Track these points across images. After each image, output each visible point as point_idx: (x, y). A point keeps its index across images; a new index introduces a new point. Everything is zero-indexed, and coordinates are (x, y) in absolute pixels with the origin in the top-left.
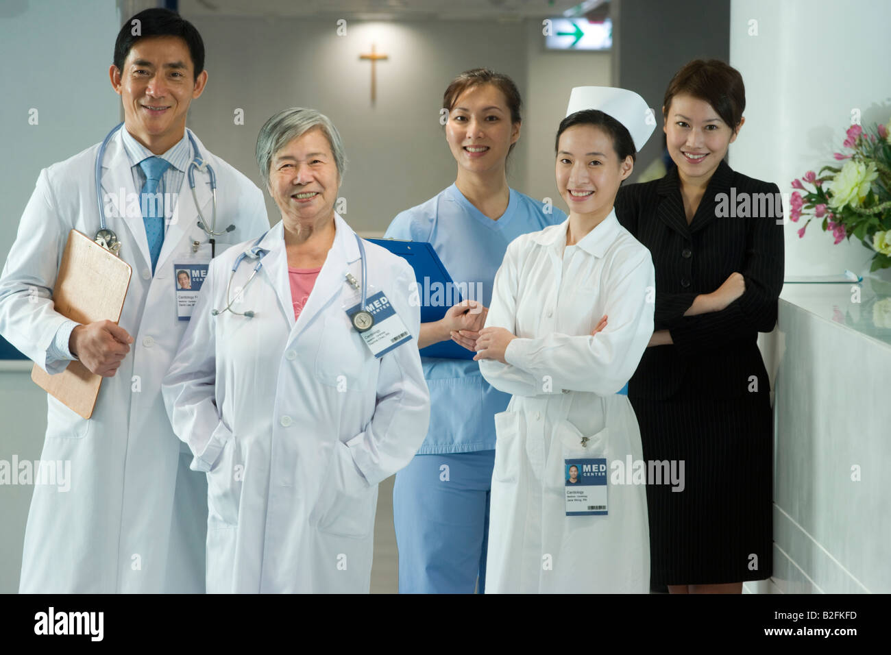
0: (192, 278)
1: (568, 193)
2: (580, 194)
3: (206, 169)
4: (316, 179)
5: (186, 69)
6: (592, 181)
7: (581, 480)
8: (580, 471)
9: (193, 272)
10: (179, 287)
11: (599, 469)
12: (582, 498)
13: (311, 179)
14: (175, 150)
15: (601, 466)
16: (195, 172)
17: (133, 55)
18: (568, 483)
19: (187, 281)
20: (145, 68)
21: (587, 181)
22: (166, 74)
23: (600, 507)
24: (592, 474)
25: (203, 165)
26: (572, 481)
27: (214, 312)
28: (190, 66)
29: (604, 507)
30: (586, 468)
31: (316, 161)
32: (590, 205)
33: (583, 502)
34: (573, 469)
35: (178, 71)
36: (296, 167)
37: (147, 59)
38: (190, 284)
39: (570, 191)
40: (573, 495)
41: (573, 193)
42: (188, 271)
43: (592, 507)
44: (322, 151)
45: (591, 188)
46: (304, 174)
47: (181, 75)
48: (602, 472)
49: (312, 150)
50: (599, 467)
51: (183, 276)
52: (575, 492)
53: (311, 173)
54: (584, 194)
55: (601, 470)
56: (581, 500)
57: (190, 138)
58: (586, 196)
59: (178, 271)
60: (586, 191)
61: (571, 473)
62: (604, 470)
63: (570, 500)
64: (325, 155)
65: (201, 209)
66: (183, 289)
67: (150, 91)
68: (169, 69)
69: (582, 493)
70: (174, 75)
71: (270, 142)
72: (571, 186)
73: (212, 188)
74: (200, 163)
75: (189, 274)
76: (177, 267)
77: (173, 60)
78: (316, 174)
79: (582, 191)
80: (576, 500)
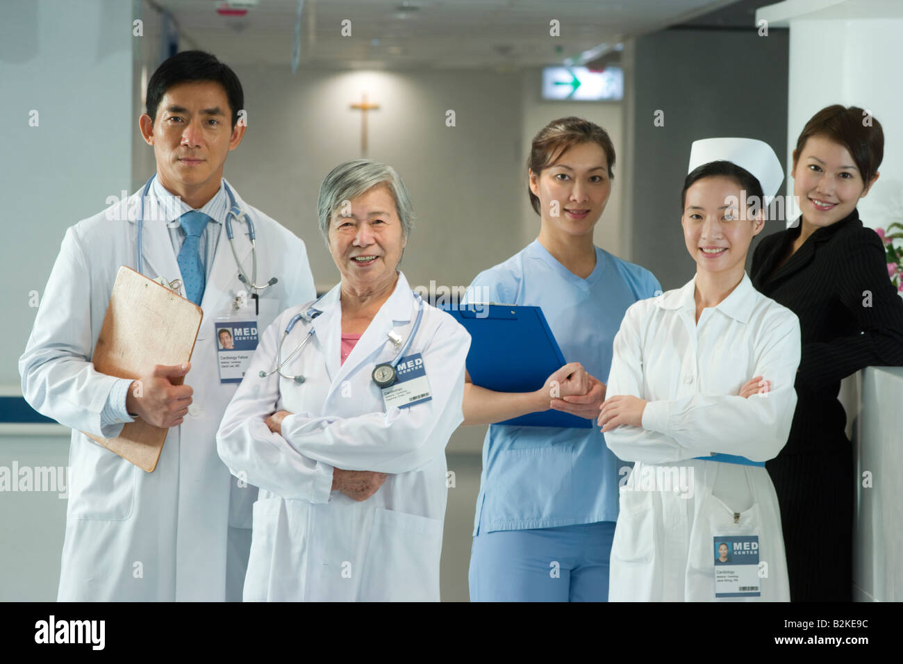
0: (234, 337)
1: (700, 251)
2: (714, 251)
3: (244, 219)
4: (377, 241)
5: (224, 116)
6: (725, 236)
7: (732, 559)
8: (730, 549)
9: (236, 330)
10: (221, 347)
11: (750, 547)
12: (732, 579)
13: (372, 241)
14: (214, 202)
15: (753, 544)
16: (233, 222)
17: (167, 101)
18: (717, 562)
19: (229, 340)
20: (179, 115)
21: (720, 236)
22: (202, 121)
23: (752, 588)
24: (744, 553)
25: (241, 214)
26: (722, 560)
27: (261, 374)
28: (228, 112)
29: (757, 588)
30: (737, 546)
31: (379, 222)
32: (723, 261)
33: (734, 582)
34: (723, 547)
35: (215, 117)
36: (357, 226)
37: (182, 105)
38: (233, 344)
39: (701, 249)
40: (722, 575)
41: (705, 250)
42: (230, 329)
43: (744, 588)
44: (386, 210)
45: (724, 244)
46: (365, 234)
47: (218, 123)
48: (754, 550)
49: (376, 208)
50: (750, 545)
51: (225, 335)
52: (725, 572)
53: (372, 234)
54: (718, 251)
55: (753, 548)
56: (731, 581)
57: (227, 188)
58: (720, 252)
59: (219, 329)
60: (719, 248)
61: (721, 552)
62: (756, 548)
63: (719, 581)
64: (388, 215)
65: (241, 262)
66: (225, 349)
67: (185, 139)
68: (205, 116)
69: (732, 572)
70: (211, 122)
71: (329, 197)
72: (702, 244)
73: (251, 239)
74: (238, 213)
75: (232, 334)
76: (218, 325)
77: (210, 106)
78: (377, 236)
79: (716, 248)
80: (726, 580)
